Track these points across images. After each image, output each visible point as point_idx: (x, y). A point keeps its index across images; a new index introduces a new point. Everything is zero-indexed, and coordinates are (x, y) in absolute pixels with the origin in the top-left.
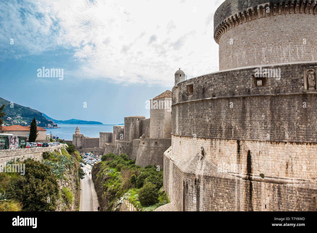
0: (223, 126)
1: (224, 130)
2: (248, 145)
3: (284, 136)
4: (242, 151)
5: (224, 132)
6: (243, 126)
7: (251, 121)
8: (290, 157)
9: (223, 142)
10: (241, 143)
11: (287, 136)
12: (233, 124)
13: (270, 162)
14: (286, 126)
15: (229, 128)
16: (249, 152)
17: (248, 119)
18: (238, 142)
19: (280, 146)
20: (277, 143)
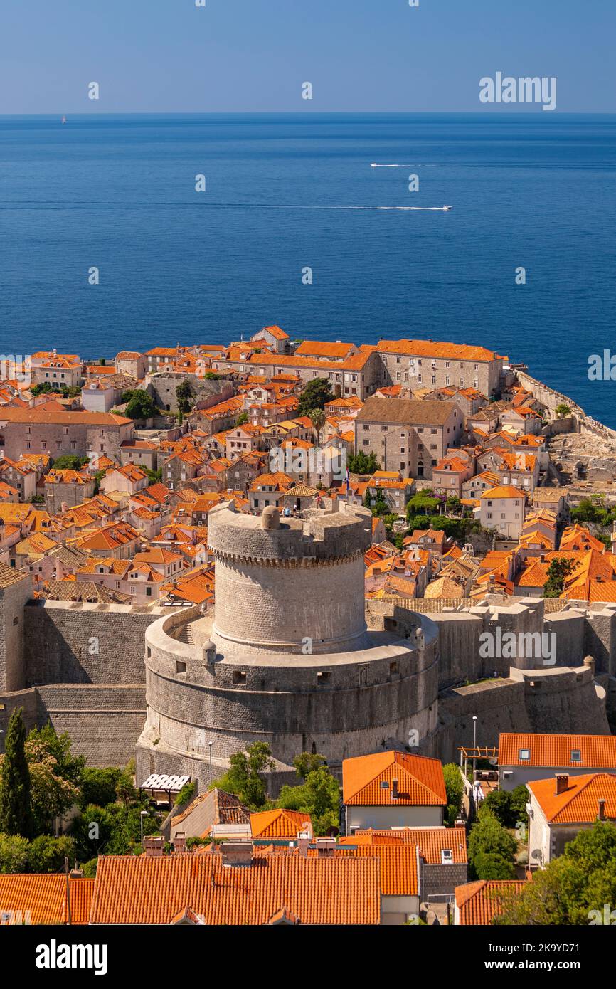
0: (288, 721)
1: (289, 724)
2: (314, 737)
3: (343, 726)
4: (307, 744)
5: (288, 727)
6: (309, 720)
7: (316, 716)
8: (347, 742)
9: (287, 736)
10: (307, 736)
11: (345, 725)
12: (299, 719)
13: (331, 750)
14: (344, 718)
15: (294, 722)
16: (314, 745)
17: (313, 714)
18: (304, 736)
19: (339, 736)
20: (337, 733)
